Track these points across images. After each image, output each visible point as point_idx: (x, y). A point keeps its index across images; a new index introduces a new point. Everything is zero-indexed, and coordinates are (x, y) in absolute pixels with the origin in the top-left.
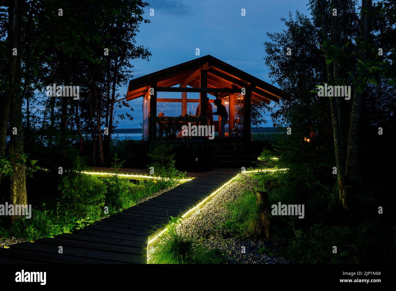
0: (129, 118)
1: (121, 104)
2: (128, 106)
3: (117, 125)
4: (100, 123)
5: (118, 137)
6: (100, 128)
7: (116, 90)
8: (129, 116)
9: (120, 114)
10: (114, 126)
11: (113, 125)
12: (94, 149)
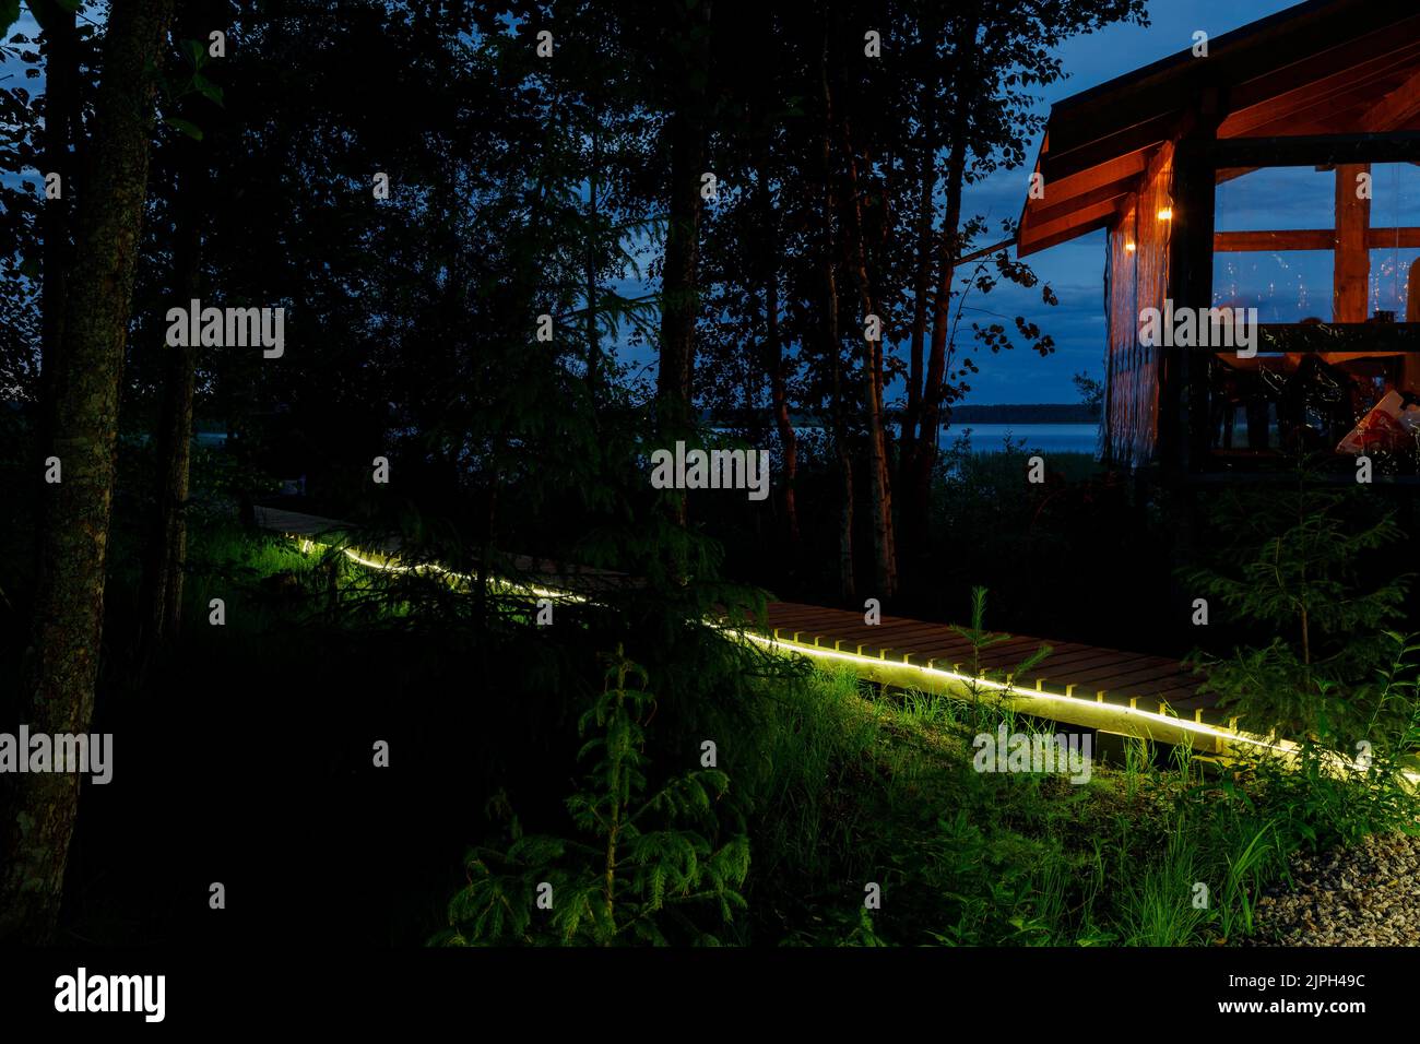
0: (1033, 341)
1: (993, 270)
2: (1026, 280)
3: (970, 378)
4: (878, 369)
5: (967, 442)
6: (879, 395)
7: (970, 180)
8: (1029, 332)
9: (985, 322)
10: (955, 384)
11: (949, 382)
12: (849, 511)
